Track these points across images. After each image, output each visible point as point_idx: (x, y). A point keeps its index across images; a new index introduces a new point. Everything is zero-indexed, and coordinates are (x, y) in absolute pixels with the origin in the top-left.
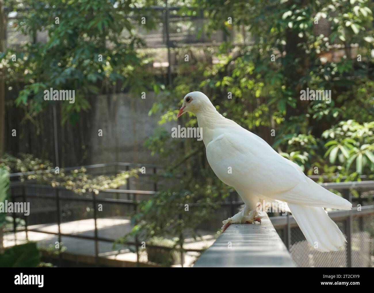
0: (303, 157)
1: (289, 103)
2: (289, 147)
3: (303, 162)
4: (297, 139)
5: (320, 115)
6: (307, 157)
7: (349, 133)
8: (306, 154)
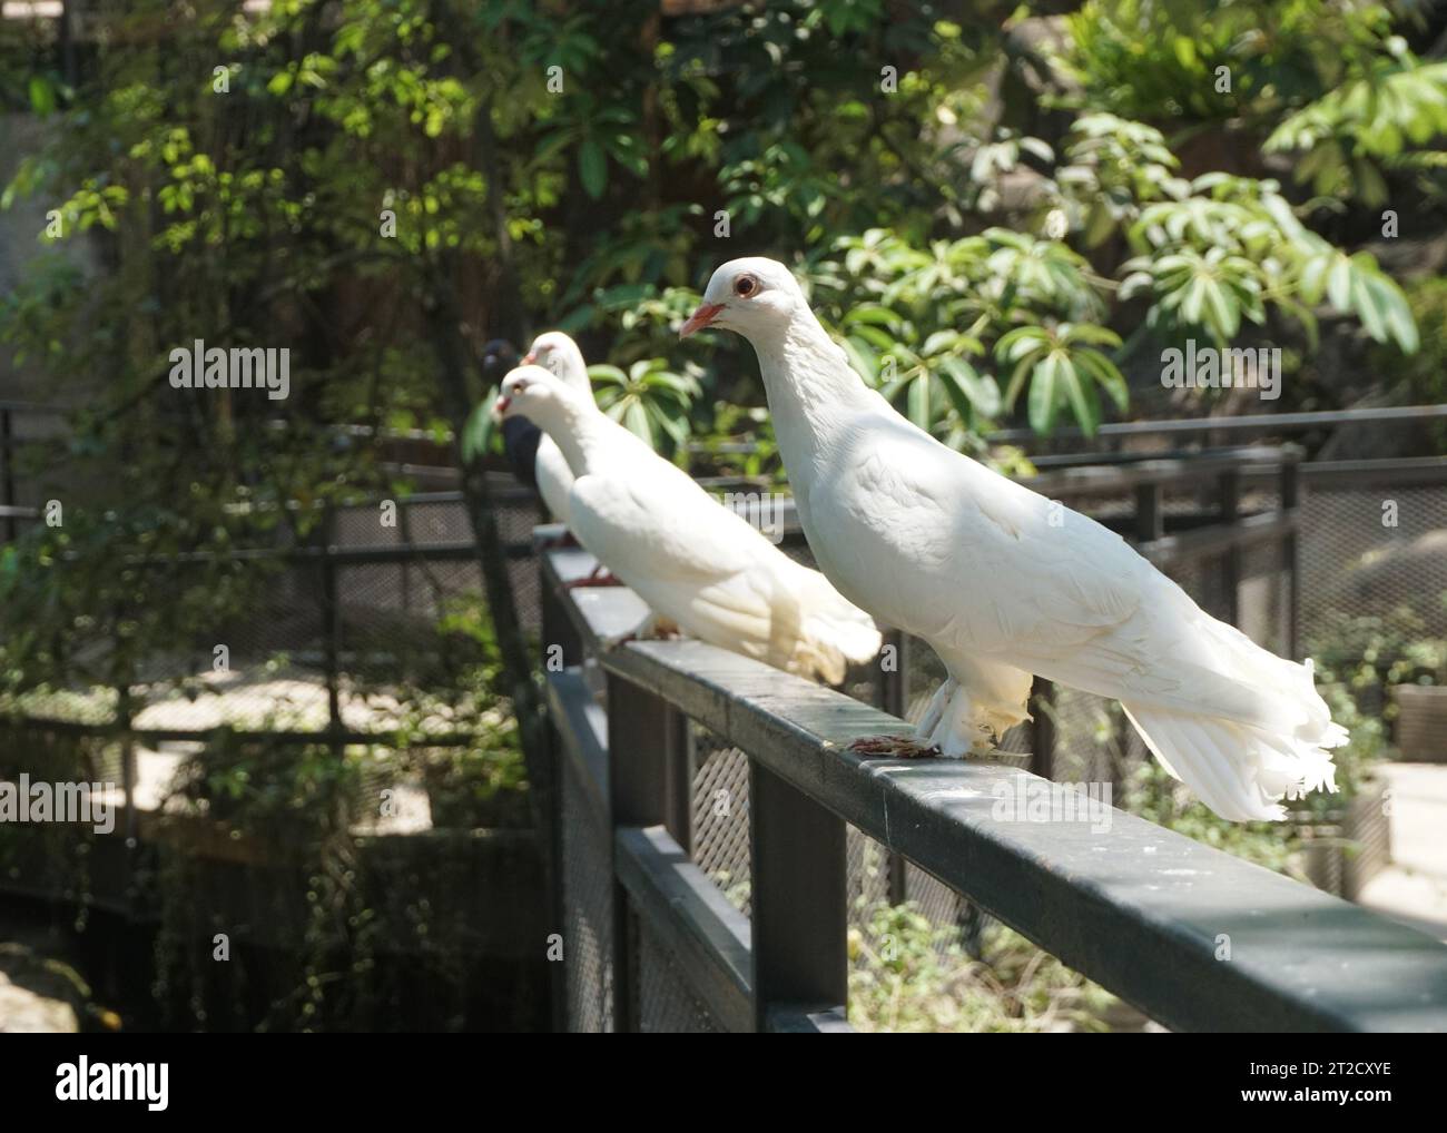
0: (685, 383)
1: (620, 157)
2: (621, 340)
3: (685, 401)
4: (659, 308)
5: (751, 205)
6: (699, 381)
7: (874, 285)
8: (695, 370)
